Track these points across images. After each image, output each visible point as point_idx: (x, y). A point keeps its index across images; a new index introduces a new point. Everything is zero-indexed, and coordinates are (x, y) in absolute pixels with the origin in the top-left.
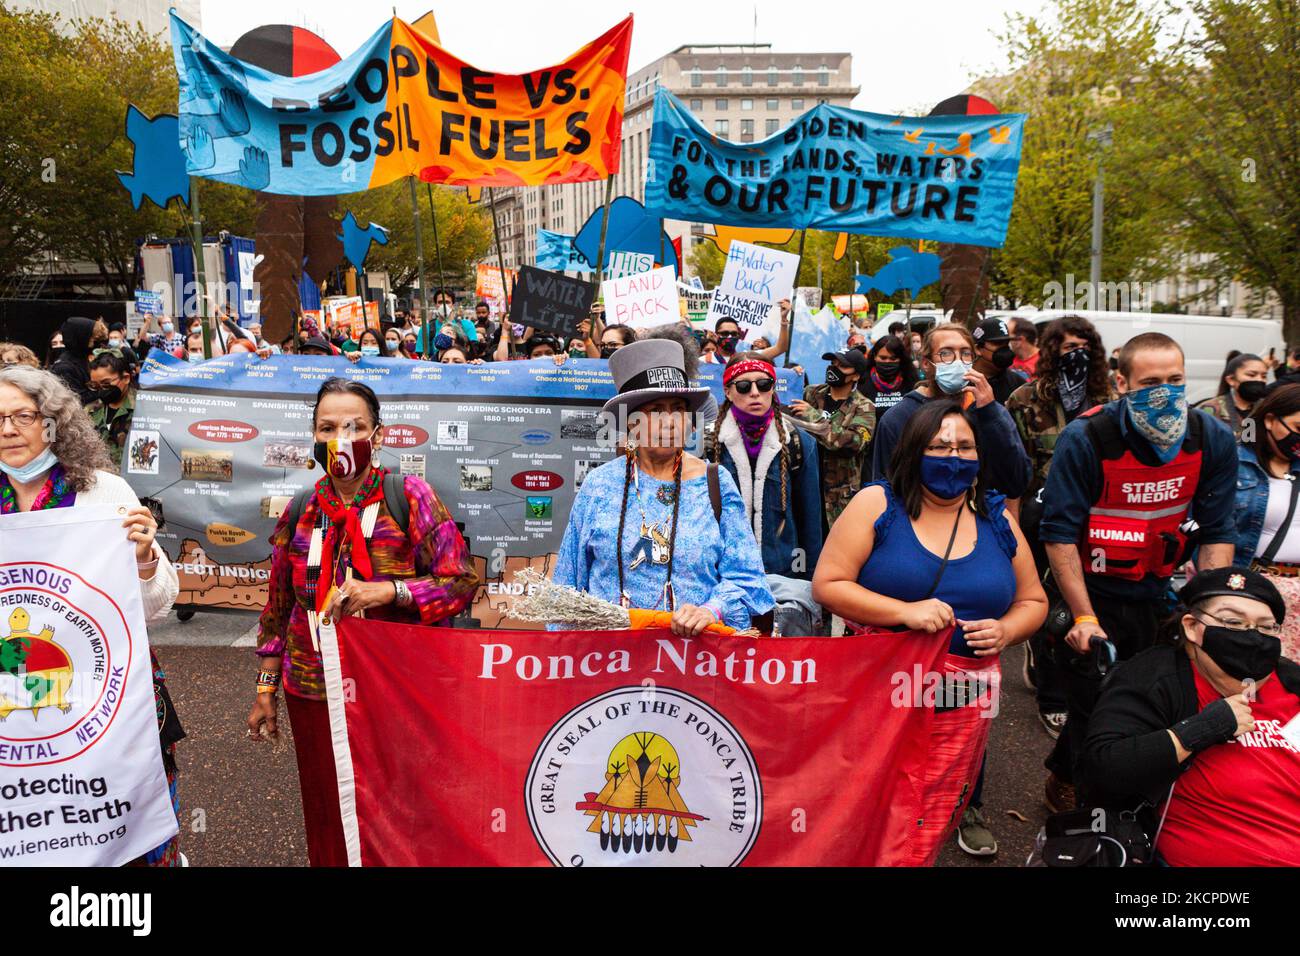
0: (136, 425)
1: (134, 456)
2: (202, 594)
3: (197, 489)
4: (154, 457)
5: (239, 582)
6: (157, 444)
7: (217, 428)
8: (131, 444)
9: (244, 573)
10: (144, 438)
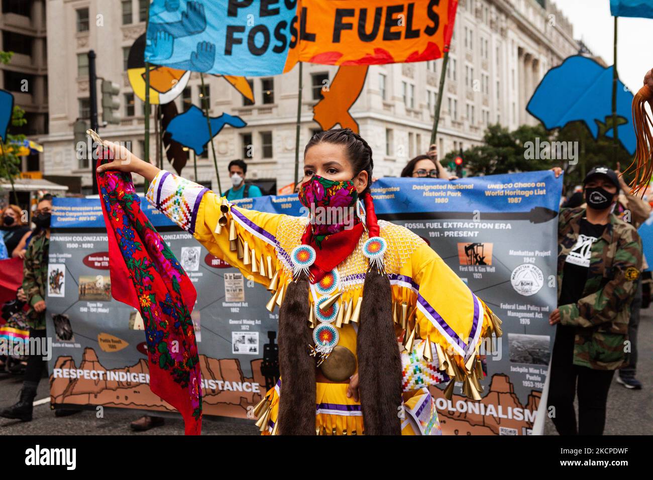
0: (51, 260)
1: (51, 284)
2: (96, 396)
3: (89, 308)
4: (62, 283)
5: (120, 385)
6: (64, 273)
7: (101, 259)
8: (49, 275)
9: (123, 377)
10: (56, 269)
